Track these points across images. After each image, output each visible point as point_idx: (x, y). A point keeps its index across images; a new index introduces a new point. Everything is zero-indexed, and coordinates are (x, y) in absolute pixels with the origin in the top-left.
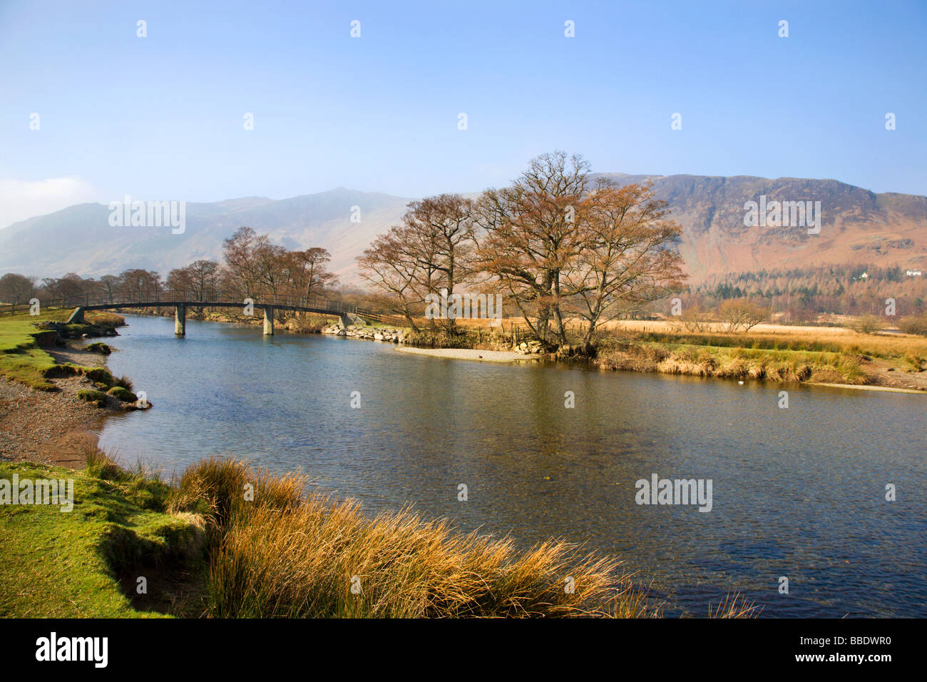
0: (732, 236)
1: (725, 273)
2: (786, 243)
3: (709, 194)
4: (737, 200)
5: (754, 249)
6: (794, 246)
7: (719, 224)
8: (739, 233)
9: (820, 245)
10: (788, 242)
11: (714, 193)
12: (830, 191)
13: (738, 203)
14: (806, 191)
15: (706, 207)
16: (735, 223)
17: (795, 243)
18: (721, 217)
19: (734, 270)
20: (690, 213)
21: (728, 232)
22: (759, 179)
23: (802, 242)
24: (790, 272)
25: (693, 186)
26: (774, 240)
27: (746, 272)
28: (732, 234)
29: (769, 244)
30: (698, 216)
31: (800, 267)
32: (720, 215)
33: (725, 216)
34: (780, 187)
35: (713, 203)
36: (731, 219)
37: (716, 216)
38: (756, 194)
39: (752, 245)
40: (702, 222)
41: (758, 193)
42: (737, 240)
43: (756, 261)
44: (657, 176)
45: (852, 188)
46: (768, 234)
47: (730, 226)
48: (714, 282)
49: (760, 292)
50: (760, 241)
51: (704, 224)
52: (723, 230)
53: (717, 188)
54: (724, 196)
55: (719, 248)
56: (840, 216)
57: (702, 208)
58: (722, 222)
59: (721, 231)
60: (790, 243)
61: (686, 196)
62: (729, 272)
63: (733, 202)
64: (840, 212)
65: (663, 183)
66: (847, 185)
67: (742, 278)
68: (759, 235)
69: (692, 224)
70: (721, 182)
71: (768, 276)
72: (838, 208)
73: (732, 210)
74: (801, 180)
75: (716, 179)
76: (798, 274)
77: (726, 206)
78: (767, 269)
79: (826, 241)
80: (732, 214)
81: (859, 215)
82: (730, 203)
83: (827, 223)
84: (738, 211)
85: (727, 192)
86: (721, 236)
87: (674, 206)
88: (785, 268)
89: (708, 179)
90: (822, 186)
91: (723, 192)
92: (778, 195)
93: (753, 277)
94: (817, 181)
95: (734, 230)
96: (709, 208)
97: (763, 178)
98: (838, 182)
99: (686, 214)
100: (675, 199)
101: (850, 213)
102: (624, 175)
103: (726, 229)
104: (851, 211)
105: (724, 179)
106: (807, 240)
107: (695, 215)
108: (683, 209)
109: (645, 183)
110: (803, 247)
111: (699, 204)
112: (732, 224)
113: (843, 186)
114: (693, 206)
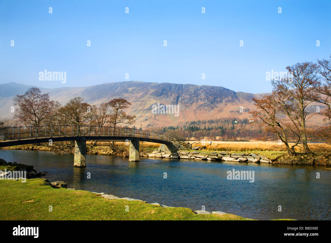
0: (186, 107)
1: (185, 122)
2: (206, 110)
3: (177, 90)
4: (187, 93)
5: (195, 112)
6: (209, 111)
7: (181, 102)
8: (189, 106)
9: (218, 111)
10: (207, 109)
11: (179, 90)
12: (221, 91)
13: (188, 95)
14: (212, 90)
15: (176, 96)
16: (187, 102)
17: (209, 110)
18: (182, 100)
19: (188, 120)
20: (170, 98)
21: (185, 105)
22: (195, 85)
23: (212, 109)
24: (209, 121)
25: (171, 87)
26: (202, 109)
27: (193, 121)
28: (186, 106)
29: (200, 110)
30: (173, 99)
31: (213, 119)
32: (181, 99)
33: (183, 99)
34: (203, 89)
35: (178, 94)
36: (186, 100)
37: (180, 99)
38: (194, 91)
39: (194, 110)
40: (175, 101)
41: (195, 91)
42: (188, 109)
43: (196, 116)
44: (156, 83)
45: (228, 90)
46: (200, 106)
47: (185, 103)
48: (182, 125)
49: (205, 129)
50: (197, 109)
51: (176, 102)
52: (183, 105)
53: (180, 88)
54: (182, 92)
55: (182, 112)
56: (225, 100)
57: (174, 96)
58: (182, 101)
59: (182, 105)
60: (208, 110)
61: (168, 91)
62: (187, 121)
63: (186, 94)
64: (224, 98)
65: (159, 86)
66: (226, 89)
67: (192, 123)
68: (196, 107)
69: (171, 102)
70: (181, 86)
71: (202, 122)
72: (223, 97)
73: (186, 97)
74: (210, 86)
75: (179, 85)
76: (212, 122)
77: (184, 95)
78: (201, 120)
79: (220, 109)
80: (186, 98)
81: (231, 100)
82: (185, 94)
83: (220, 103)
84: (188, 98)
85: (183, 90)
86: (182, 107)
87: (164, 95)
88: (207, 119)
89: (176, 85)
90: (217, 89)
91: (182, 90)
92: (202, 92)
93: (196, 123)
94: (216, 87)
95: (187, 105)
96: (177, 96)
97: (196, 85)
98: (223, 87)
99: (168, 99)
100: (164, 92)
101: (228, 99)
102: (143, 82)
103: (184, 104)
104: (228, 98)
105: (182, 85)
106: (214, 109)
107: (172, 98)
108: (167, 97)
109: (152, 86)
110: (213, 111)
111: (173, 94)
112: (186, 102)
113: (225, 89)
114: (171, 95)
